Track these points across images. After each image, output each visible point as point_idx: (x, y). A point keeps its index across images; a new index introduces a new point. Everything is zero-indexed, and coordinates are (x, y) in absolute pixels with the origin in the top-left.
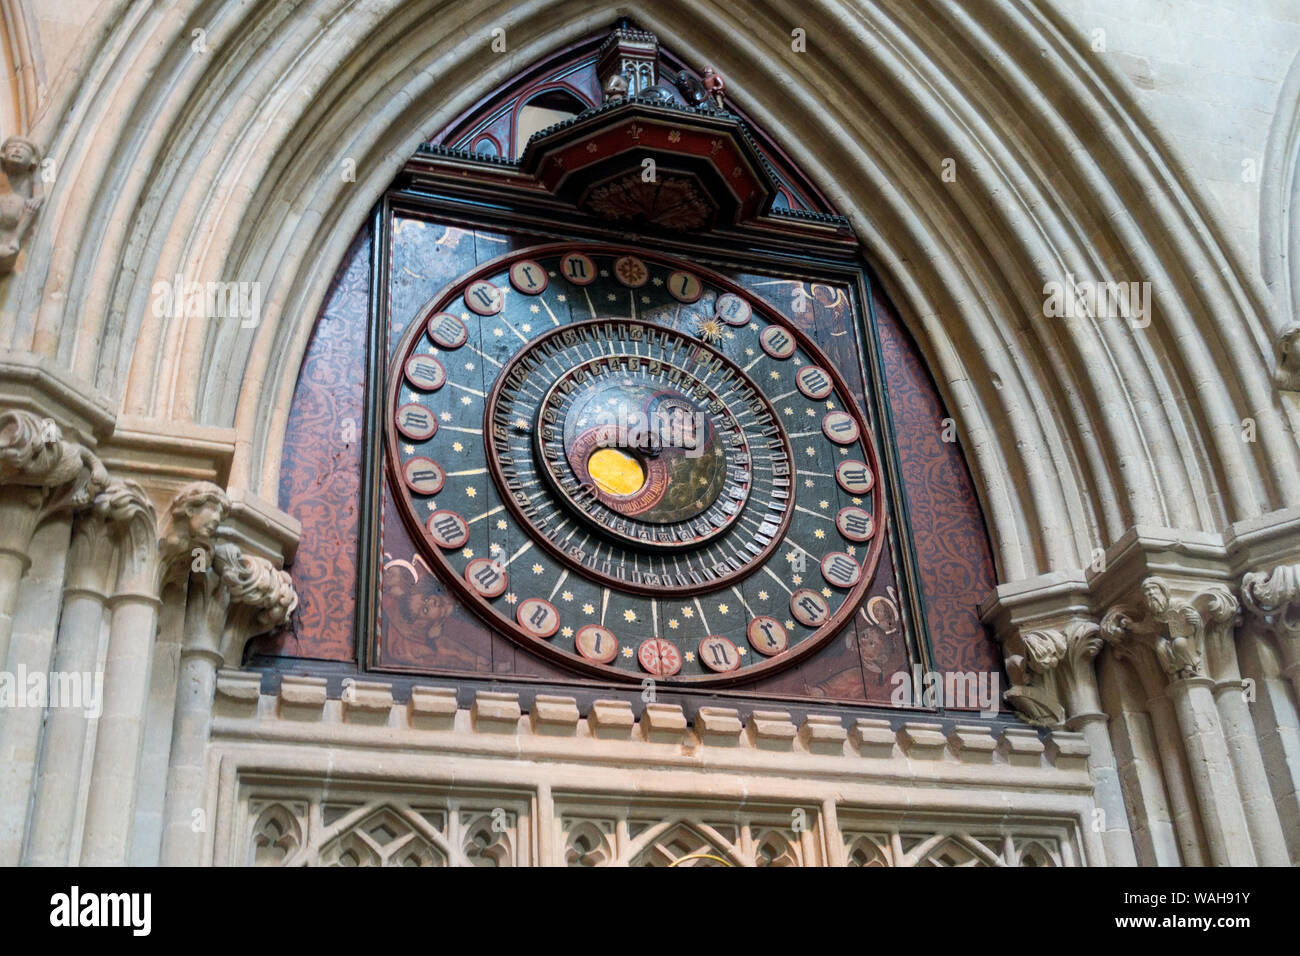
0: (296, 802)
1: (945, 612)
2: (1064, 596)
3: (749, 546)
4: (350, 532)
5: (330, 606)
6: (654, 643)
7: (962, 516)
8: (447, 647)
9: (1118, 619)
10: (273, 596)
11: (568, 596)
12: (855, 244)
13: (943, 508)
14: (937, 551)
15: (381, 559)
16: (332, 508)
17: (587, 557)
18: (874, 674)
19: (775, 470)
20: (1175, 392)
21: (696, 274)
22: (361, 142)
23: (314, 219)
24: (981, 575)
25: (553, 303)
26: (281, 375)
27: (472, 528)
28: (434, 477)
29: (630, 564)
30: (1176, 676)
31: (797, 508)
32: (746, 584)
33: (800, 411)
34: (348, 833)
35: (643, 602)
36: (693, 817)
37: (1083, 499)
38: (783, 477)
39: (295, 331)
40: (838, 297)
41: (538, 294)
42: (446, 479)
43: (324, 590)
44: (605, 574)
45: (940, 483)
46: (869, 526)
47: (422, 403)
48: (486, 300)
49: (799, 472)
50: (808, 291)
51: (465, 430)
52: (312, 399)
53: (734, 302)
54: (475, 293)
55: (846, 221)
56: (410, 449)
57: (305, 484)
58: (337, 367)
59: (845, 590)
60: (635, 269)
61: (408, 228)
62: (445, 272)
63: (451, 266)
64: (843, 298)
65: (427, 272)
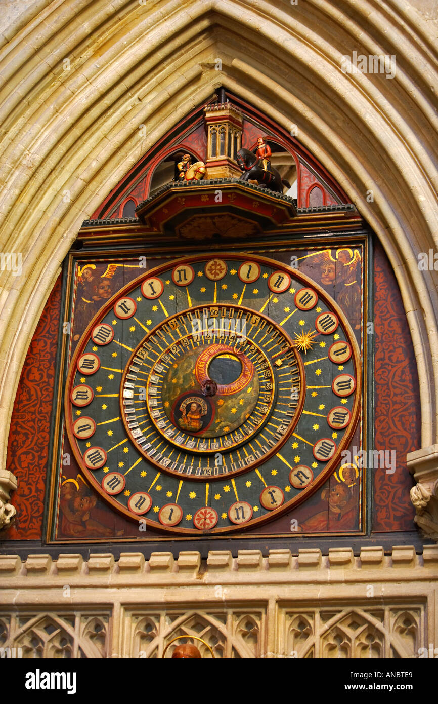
0: (4, 618)
3: (270, 442)
5: (33, 510)
6: (204, 510)
11: (158, 488)
17: (171, 463)
25: (166, 302)
27: (109, 455)
28: (89, 428)
29: (197, 463)
31: (303, 412)
32: (264, 466)
34: (29, 631)
35: (201, 486)
36: (200, 612)
42: (96, 427)
43: (31, 501)
44: (179, 472)
45: (400, 381)
46: (347, 418)
47: (86, 384)
48: (125, 308)
49: (308, 387)
50: (334, 256)
51: (109, 396)
52: (29, 392)
53: (280, 276)
54: (120, 306)
55: (352, 206)
56: (79, 413)
57: (24, 442)
58: (42, 370)
59: (326, 462)
60: (218, 267)
61: (86, 271)
62: (105, 295)
63: (110, 290)
64: (357, 255)
65: (95, 298)
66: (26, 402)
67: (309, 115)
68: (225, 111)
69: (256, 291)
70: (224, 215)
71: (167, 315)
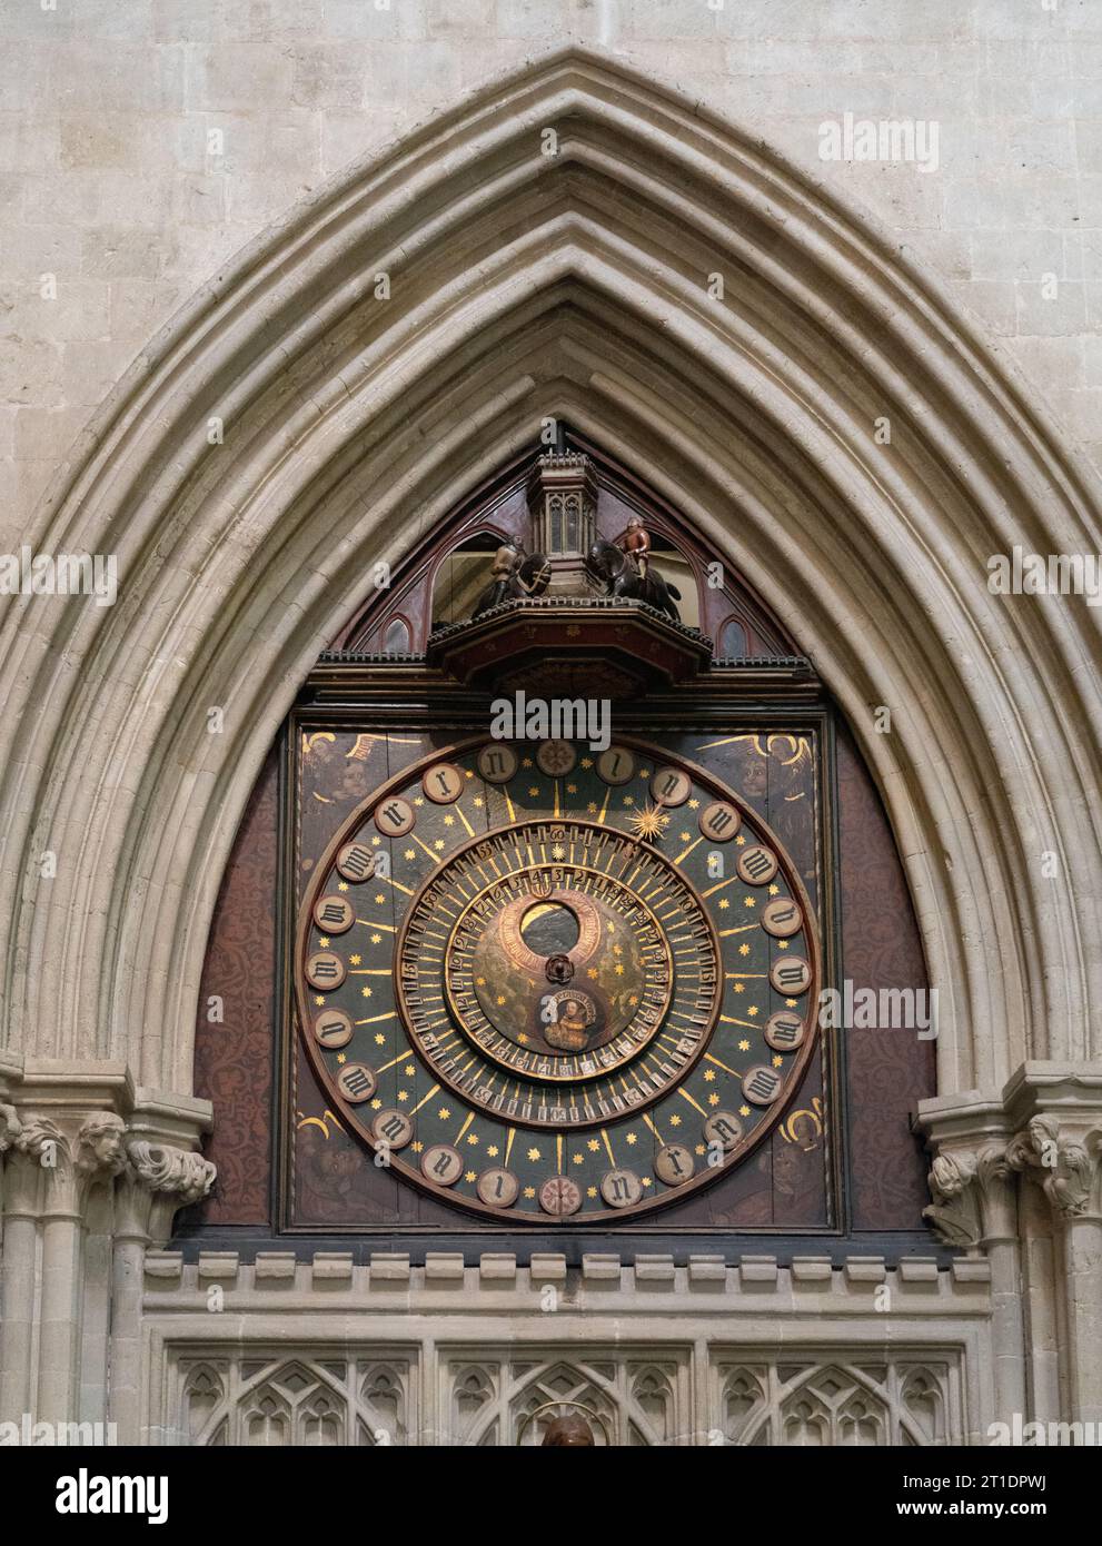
0: (218, 1361)
1: (872, 1123)
3: (664, 1066)
4: (262, 1097)
5: (248, 1171)
6: (556, 1182)
10: (186, 1182)
11: (473, 1140)
14: (875, 1054)
15: (294, 1120)
16: (248, 1072)
17: (493, 1096)
18: (786, 1195)
19: (702, 976)
21: (630, 747)
22: (252, 677)
23: (209, 779)
25: (469, 809)
26: (190, 948)
27: (380, 1078)
28: (342, 1029)
29: (538, 1098)
30: (1062, 1215)
31: (722, 1018)
32: (657, 1110)
33: (737, 902)
34: (263, 1386)
35: (548, 1138)
36: (571, 1358)
38: (710, 984)
39: (201, 900)
40: (801, 746)
41: (453, 802)
42: (355, 1028)
43: (242, 1155)
44: (510, 1114)
45: (889, 973)
46: (800, 1033)
47: (331, 949)
48: (396, 819)
49: (728, 976)
50: (764, 746)
51: (374, 972)
52: (226, 959)
53: (671, 777)
54: (386, 813)
55: (805, 660)
56: (320, 1000)
57: (222, 1050)
58: (248, 920)
59: (764, 1107)
60: (561, 753)
61: (318, 743)
62: (356, 790)
63: (363, 782)
64: (804, 748)
65: (337, 794)
66: (220, 978)
67: (736, 490)
68: (579, 470)
69: (628, 801)
70: (596, 663)
71: (472, 834)
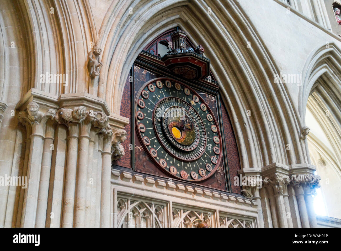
0: (125, 199)
1: (232, 172)
2: (256, 173)
3: (198, 152)
4: (129, 139)
6: (183, 172)
7: (235, 151)
8: (147, 167)
9: (268, 180)
11: (168, 159)
12: (219, 88)
13: (231, 149)
14: (230, 158)
15: (135, 146)
17: (171, 150)
18: (220, 183)
19: (203, 136)
20: (280, 134)
21: (189, 89)
24: (238, 165)
25: (164, 91)
28: (144, 129)
30: (278, 193)
31: (207, 145)
32: (198, 161)
33: (207, 124)
34: (134, 207)
36: (194, 210)
37: (260, 153)
38: (204, 138)
40: (214, 99)
41: (161, 89)
42: (146, 129)
44: (174, 155)
46: (219, 151)
47: (141, 111)
48: (152, 88)
50: (208, 96)
51: (149, 118)
53: (196, 97)
54: (150, 86)
55: (218, 83)
56: (139, 121)
59: (215, 165)
60: (178, 86)
61: (137, 68)
63: (145, 79)
69: (189, 99)
71: (164, 96)
